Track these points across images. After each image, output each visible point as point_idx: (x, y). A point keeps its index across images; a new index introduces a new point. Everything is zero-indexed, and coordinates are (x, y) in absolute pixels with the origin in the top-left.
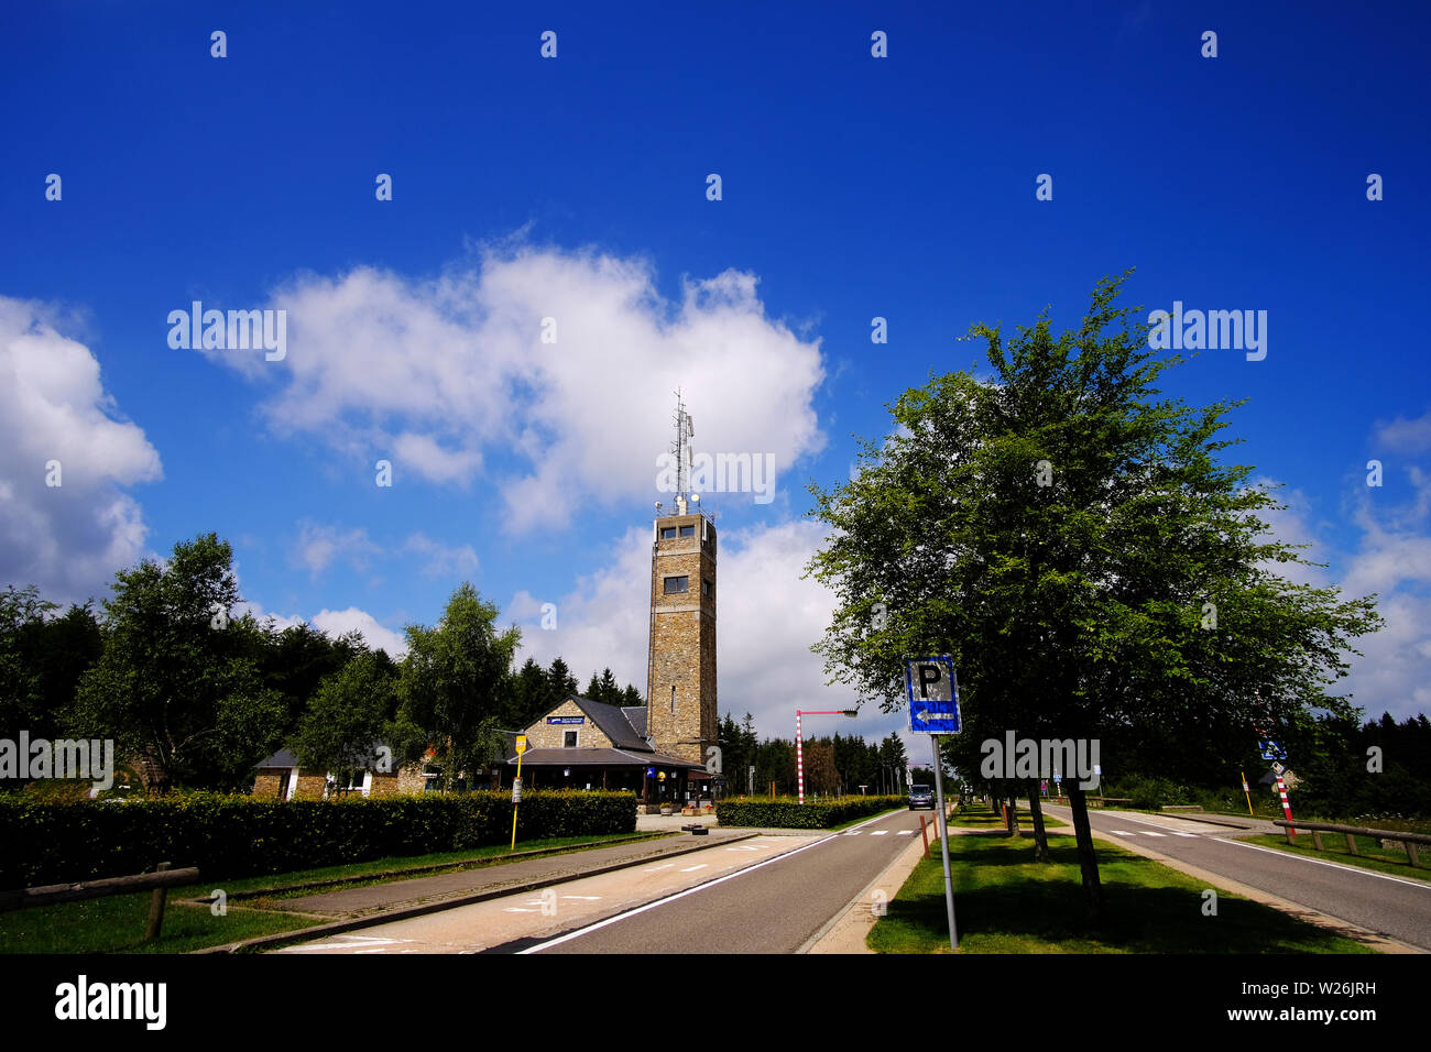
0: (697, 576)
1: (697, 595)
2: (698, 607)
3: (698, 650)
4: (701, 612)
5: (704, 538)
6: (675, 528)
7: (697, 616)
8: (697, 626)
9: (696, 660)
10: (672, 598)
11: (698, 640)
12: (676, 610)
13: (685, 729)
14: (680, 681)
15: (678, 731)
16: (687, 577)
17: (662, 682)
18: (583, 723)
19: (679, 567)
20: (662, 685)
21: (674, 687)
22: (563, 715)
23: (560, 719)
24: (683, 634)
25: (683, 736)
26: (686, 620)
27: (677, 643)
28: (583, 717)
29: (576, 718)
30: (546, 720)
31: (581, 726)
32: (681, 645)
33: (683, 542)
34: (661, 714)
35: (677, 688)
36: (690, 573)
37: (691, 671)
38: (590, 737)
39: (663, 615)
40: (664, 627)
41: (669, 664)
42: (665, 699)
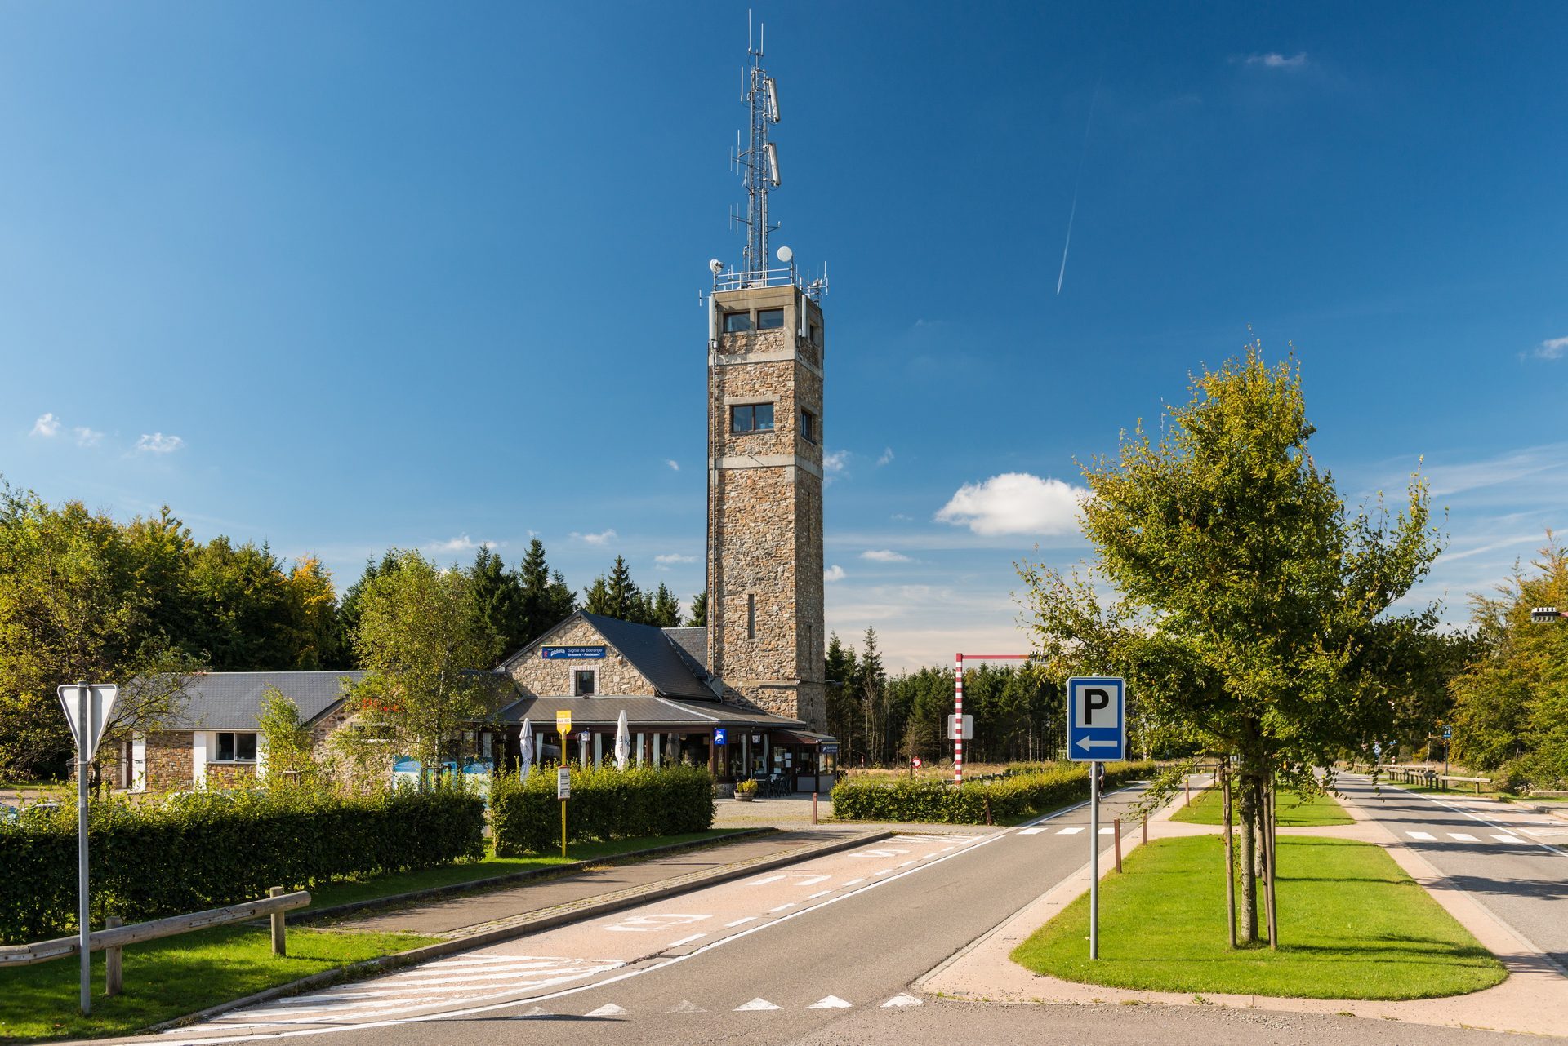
0: (790, 403)
1: (789, 438)
2: (792, 460)
3: (791, 535)
4: (798, 468)
5: (803, 332)
6: (747, 312)
7: (789, 475)
8: (790, 493)
9: (788, 550)
10: (743, 442)
11: (792, 517)
12: (753, 463)
13: (769, 664)
14: (763, 586)
15: (761, 668)
16: (772, 403)
17: (730, 587)
18: (603, 656)
19: (757, 386)
20: (731, 593)
21: (751, 597)
22: (570, 644)
23: (564, 651)
24: (766, 506)
25: (768, 676)
26: (770, 481)
27: (756, 521)
28: (604, 648)
29: (590, 647)
30: (540, 653)
31: (600, 661)
32: (762, 526)
33: (763, 338)
34: (731, 639)
35: (756, 598)
36: (776, 398)
37: (780, 569)
38: (616, 679)
39: (730, 472)
40: (733, 494)
41: (741, 557)
42: (736, 616)
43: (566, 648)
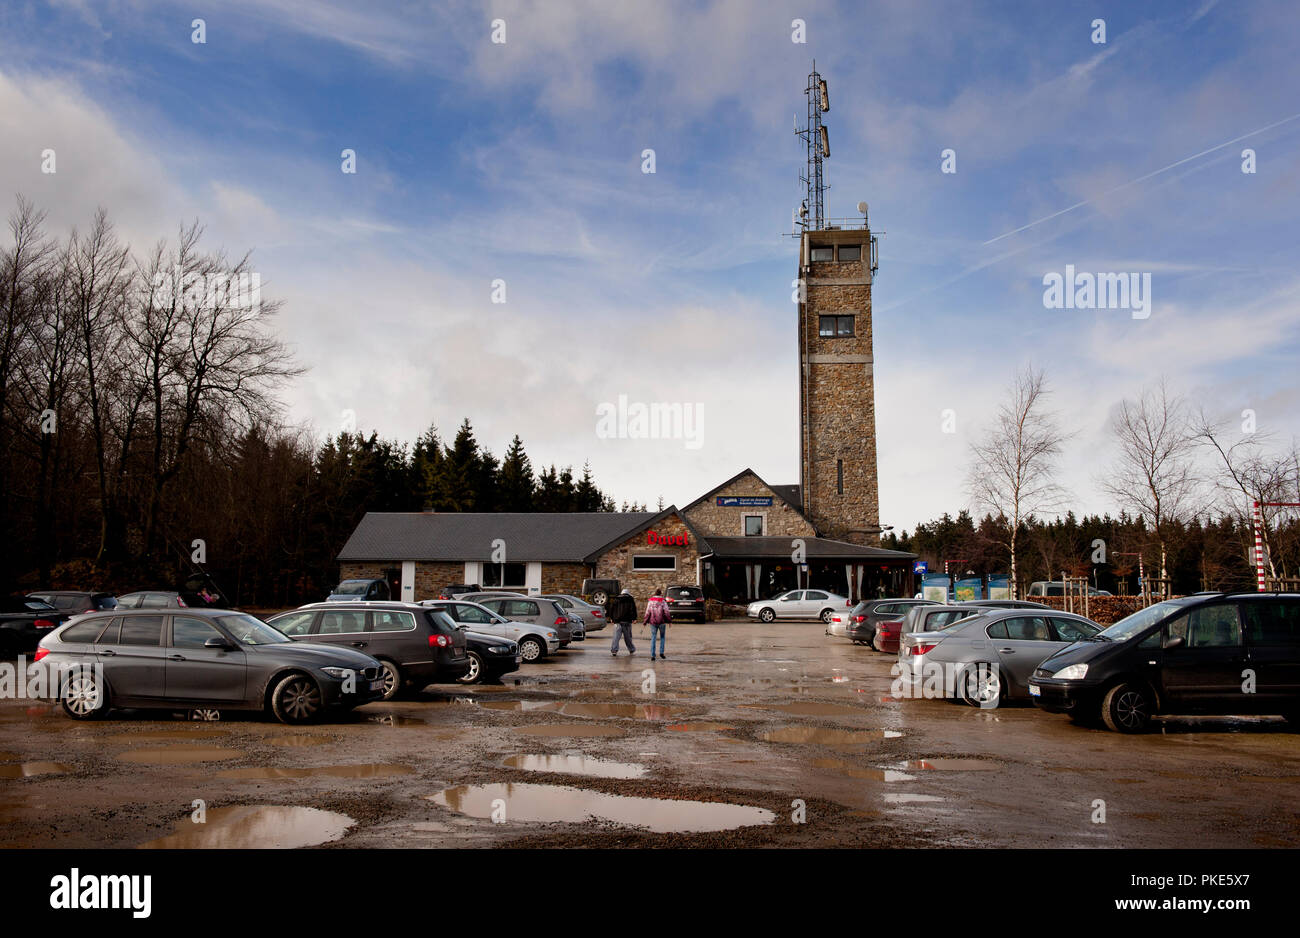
0: (867, 317)
1: (868, 342)
2: (869, 359)
6: (831, 247)
7: (868, 369)
8: (869, 384)
9: (869, 427)
10: (830, 344)
12: (839, 360)
13: (857, 514)
14: (849, 454)
15: (849, 517)
16: (853, 316)
17: (822, 454)
18: (770, 504)
19: (840, 303)
20: (823, 458)
21: (840, 461)
22: (741, 494)
23: (736, 500)
24: (850, 393)
25: (856, 523)
26: (853, 374)
27: (842, 404)
28: (771, 498)
29: (759, 498)
30: (715, 501)
31: (768, 508)
32: (847, 407)
33: (845, 267)
34: (824, 494)
35: (844, 463)
36: (857, 312)
37: (864, 441)
38: (782, 523)
39: (820, 366)
40: (822, 383)
41: (831, 431)
42: (828, 477)
43: (738, 498)
